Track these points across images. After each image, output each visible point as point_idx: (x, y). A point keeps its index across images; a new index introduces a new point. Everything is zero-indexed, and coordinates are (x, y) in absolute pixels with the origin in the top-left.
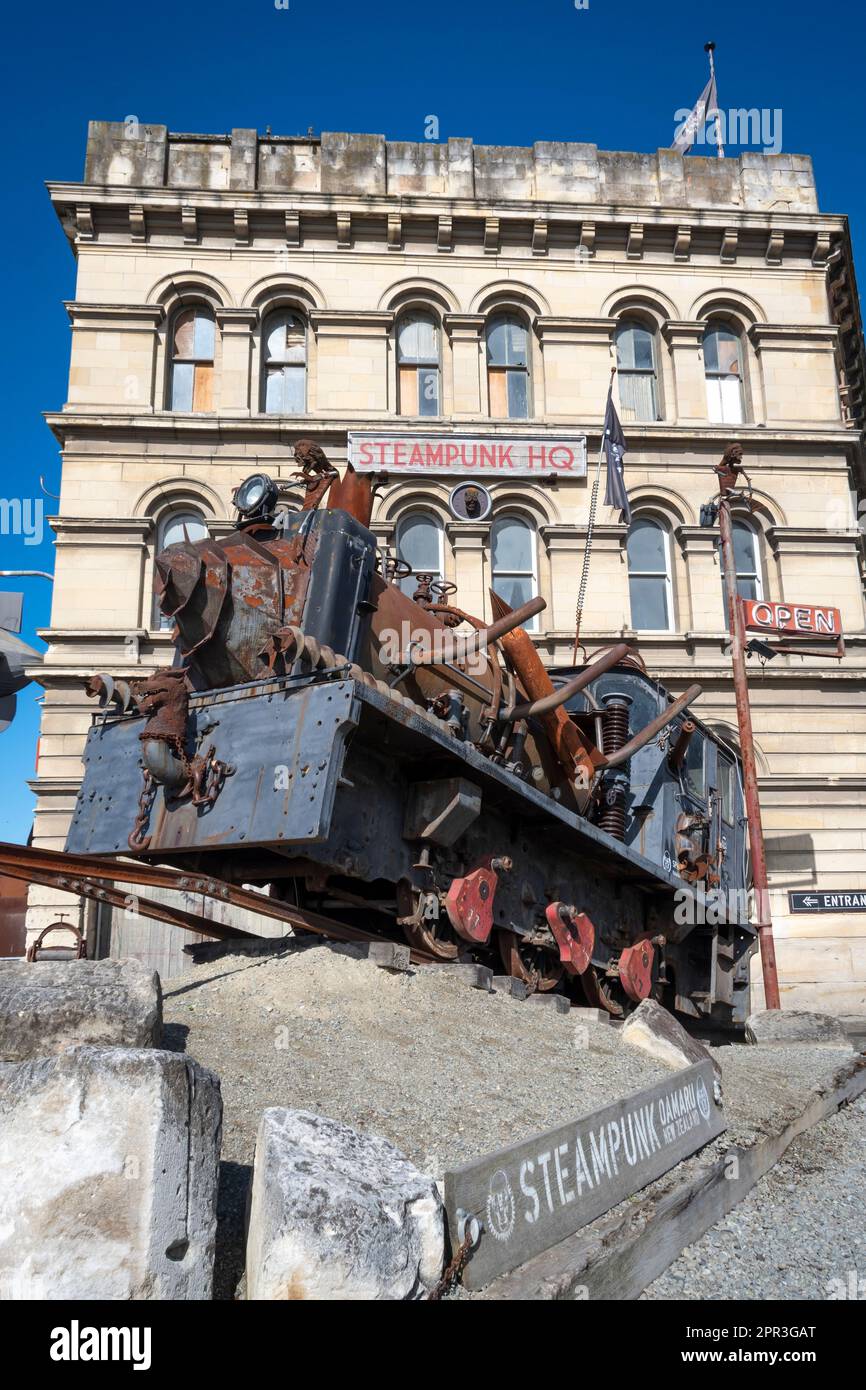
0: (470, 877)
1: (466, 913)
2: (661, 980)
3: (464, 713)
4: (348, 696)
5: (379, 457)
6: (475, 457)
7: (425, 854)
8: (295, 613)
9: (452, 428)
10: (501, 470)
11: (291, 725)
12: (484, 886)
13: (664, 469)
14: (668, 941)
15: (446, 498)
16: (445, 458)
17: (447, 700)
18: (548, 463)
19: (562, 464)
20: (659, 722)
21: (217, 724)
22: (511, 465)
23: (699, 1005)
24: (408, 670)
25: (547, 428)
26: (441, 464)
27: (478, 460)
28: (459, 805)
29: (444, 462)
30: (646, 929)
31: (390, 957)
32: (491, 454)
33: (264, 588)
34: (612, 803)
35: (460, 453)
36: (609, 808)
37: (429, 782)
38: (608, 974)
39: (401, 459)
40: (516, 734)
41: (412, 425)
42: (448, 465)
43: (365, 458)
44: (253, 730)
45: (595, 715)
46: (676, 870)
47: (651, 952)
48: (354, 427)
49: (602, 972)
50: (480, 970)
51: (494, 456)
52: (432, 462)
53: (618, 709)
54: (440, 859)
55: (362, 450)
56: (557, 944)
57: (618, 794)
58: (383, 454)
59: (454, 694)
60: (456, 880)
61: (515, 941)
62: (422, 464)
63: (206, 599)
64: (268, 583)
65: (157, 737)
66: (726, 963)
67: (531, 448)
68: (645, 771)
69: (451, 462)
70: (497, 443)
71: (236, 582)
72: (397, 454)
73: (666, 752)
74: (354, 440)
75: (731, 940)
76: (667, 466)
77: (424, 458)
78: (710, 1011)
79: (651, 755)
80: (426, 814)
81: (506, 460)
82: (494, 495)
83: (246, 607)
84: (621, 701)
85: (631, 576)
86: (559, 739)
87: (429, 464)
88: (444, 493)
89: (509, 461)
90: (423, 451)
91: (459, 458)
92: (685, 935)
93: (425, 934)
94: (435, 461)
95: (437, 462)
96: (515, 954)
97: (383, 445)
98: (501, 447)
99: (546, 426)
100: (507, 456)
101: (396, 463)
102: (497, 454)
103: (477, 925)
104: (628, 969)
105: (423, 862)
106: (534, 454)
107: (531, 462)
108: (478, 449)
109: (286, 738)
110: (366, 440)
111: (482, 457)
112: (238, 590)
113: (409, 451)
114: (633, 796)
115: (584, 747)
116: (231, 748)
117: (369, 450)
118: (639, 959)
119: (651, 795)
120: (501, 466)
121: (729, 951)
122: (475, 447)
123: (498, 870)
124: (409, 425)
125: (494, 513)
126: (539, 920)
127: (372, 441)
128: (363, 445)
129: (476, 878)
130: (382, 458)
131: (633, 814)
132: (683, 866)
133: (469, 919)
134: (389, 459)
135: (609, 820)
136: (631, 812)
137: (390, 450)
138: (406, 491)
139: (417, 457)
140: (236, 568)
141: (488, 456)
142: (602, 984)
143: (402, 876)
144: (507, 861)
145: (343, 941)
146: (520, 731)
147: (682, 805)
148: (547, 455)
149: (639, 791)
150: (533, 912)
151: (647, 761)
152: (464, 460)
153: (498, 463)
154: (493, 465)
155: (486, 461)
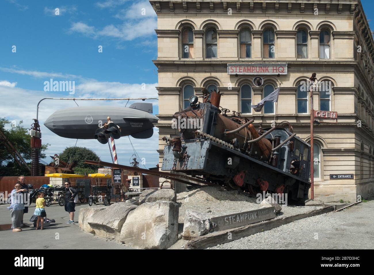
5: (235, 70)
16: (252, 70)
18: (277, 71)
19: (281, 71)
25: (277, 62)
26: (251, 72)
27: (260, 70)
32: (263, 69)
39: (241, 71)
42: (252, 72)
43: (232, 71)
48: (229, 62)
55: (231, 68)
58: (236, 69)
67: (273, 67)
74: (229, 66)
77: (247, 70)
81: (267, 71)
85: (298, 100)
88: (251, 79)
89: (268, 71)
91: (255, 70)
94: (249, 71)
97: (236, 67)
98: (266, 67)
100: (267, 69)
101: (240, 72)
102: (265, 69)
106: (274, 69)
107: (273, 71)
108: (260, 68)
111: (261, 70)
120: (266, 72)
124: (242, 62)
127: (233, 66)
130: (236, 70)
134: (238, 71)
137: (238, 69)
138: (242, 79)
139: (245, 70)
148: (277, 69)
152: (256, 70)
153: (265, 71)
154: (264, 72)
155: (262, 71)
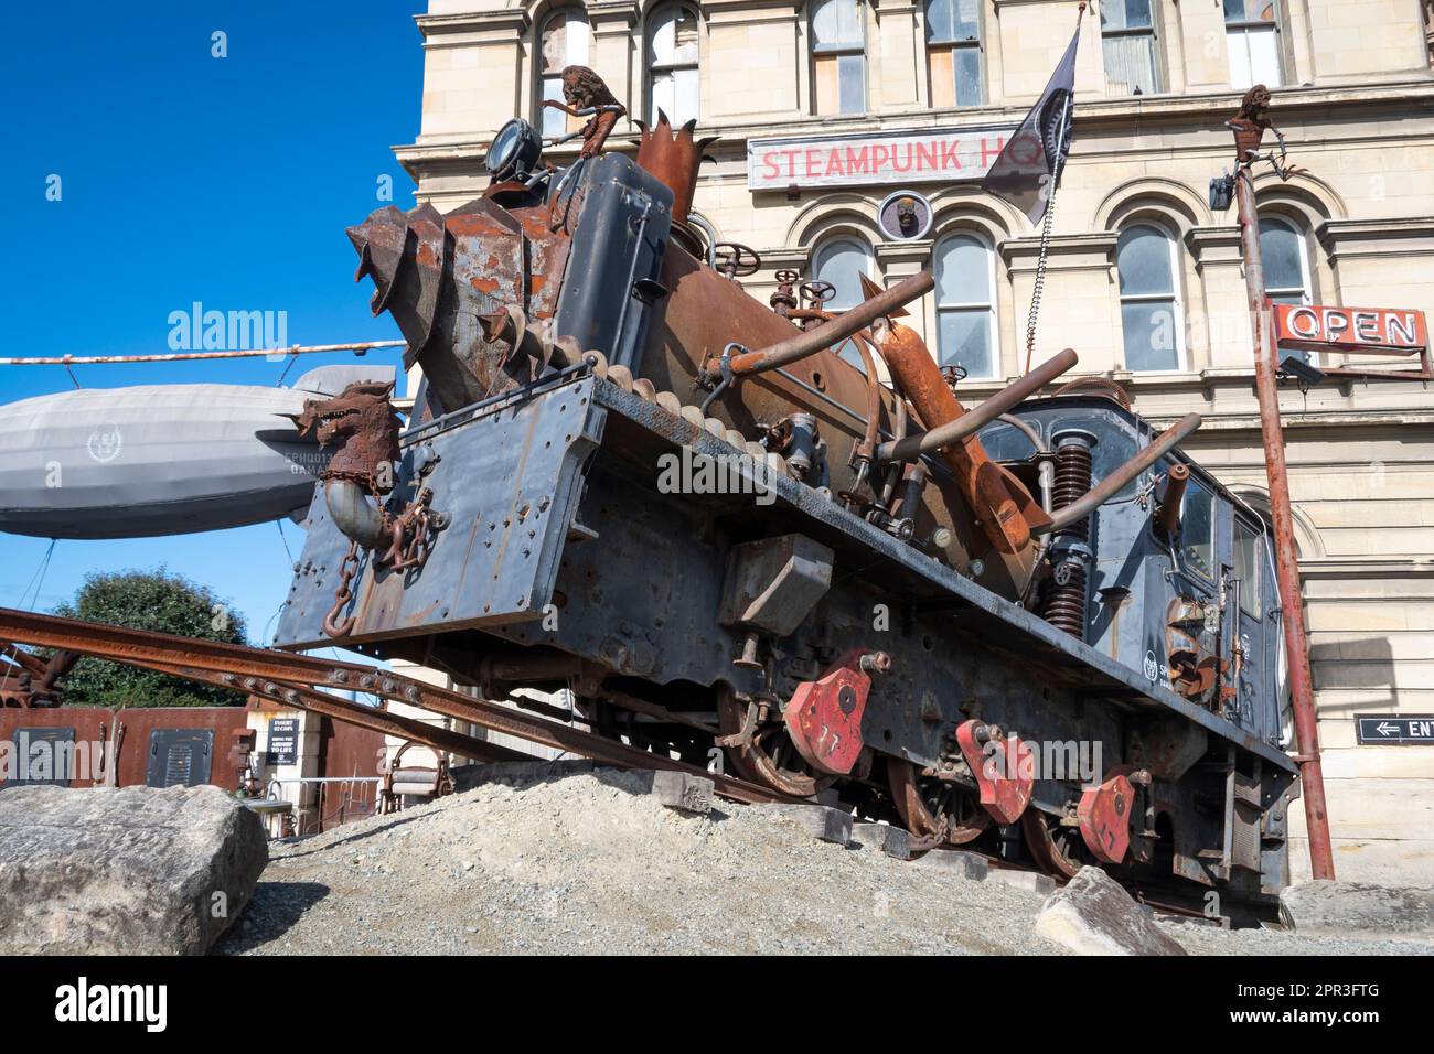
0: (823, 682)
1: (817, 731)
2: (1147, 833)
3: (818, 447)
4: (584, 400)
5: (787, 168)
6: (910, 158)
7: (750, 645)
8: (545, 301)
9: (879, 125)
10: (945, 172)
11: (515, 452)
12: (846, 694)
13: (1169, 156)
14: (1154, 778)
15: (873, 214)
16: (870, 164)
17: (787, 429)
19: (1026, 159)
20: (1131, 466)
21: (438, 460)
22: (958, 166)
23: (1211, 868)
24: (724, 383)
25: (1004, 113)
26: (866, 172)
27: (915, 161)
28: (793, 573)
29: (870, 168)
30: (1124, 761)
31: (679, 793)
32: (930, 153)
33: (501, 266)
34: (1064, 582)
35: (891, 155)
36: (1060, 590)
37: (755, 543)
38: (1064, 822)
39: (814, 169)
40: (908, 481)
41: (827, 125)
42: (875, 171)
43: (770, 171)
44: (473, 464)
45: (1039, 460)
46: (1165, 678)
47: (1129, 794)
48: (756, 133)
49: (1054, 820)
50: (830, 814)
51: (935, 156)
52: (854, 170)
53: (1076, 452)
54: (778, 654)
55: (766, 160)
56: (974, 780)
57: (1073, 570)
58: (791, 164)
59: (801, 419)
60: (802, 684)
61: (911, 774)
62: (842, 173)
63: (420, 285)
64: (508, 259)
65: (343, 477)
66: (1249, 812)
67: (983, 142)
68: (1119, 539)
69: (880, 168)
70: (938, 139)
71: (460, 259)
72: (809, 164)
73: (1150, 511)
74: (756, 150)
75: (1257, 777)
76: (1173, 150)
77: (845, 165)
78: (1227, 877)
79: (1128, 518)
80: (749, 588)
81: (951, 160)
82: (936, 207)
83: (474, 292)
84: (1080, 441)
85: (1124, 302)
86: (973, 487)
87: (850, 173)
88: (870, 208)
89: (955, 161)
90: (843, 156)
91: (890, 162)
92: (1184, 771)
93: (759, 761)
94: (858, 167)
95: (861, 169)
96: (911, 792)
97: (791, 154)
98: (944, 144)
99: (1003, 111)
100: (952, 154)
101: (809, 175)
102: (939, 153)
103: (837, 748)
104: (1092, 816)
105: (748, 657)
106: (989, 148)
107: (984, 159)
108: (914, 148)
109: (511, 468)
110: (770, 149)
111: (919, 157)
112: (464, 270)
113: (825, 158)
114: (1102, 575)
115: (1013, 499)
116: (449, 491)
117: (774, 160)
118: (1109, 803)
119: (1128, 573)
120: (945, 167)
121: (1254, 795)
122: (909, 146)
123: (870, 671)
124: (823, 125)
125: (938, 229)
126: (949, 745)
127: (778, 149)
128: (768, 155)
129: (834, 683)
130: (792, 169)
131: (1102, 600)
132: (1176, 673)
133: (822, 739)
134: (800, 170)
135: (1060, 607)
136: (1098, 596)
137: (800, 159)
138: (821, 211)
139: (835, 165)
140: (461, 240)
141: (927, 157)
142: (1056, 837)
143: (719, 677)
144: (881, 658)
145: (622, 769)
146: (913, 476)
147: (1176, 588)
148: (1005, 149)
149: (1110, 567)
150: (939, 734)
151: (1122, 524)
152: (895, 164)
153: (940, 165)
154: (935, 167)
155: (925, 162)
